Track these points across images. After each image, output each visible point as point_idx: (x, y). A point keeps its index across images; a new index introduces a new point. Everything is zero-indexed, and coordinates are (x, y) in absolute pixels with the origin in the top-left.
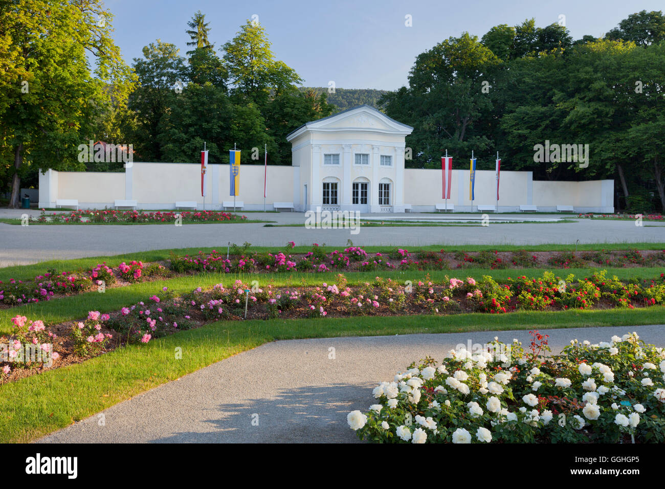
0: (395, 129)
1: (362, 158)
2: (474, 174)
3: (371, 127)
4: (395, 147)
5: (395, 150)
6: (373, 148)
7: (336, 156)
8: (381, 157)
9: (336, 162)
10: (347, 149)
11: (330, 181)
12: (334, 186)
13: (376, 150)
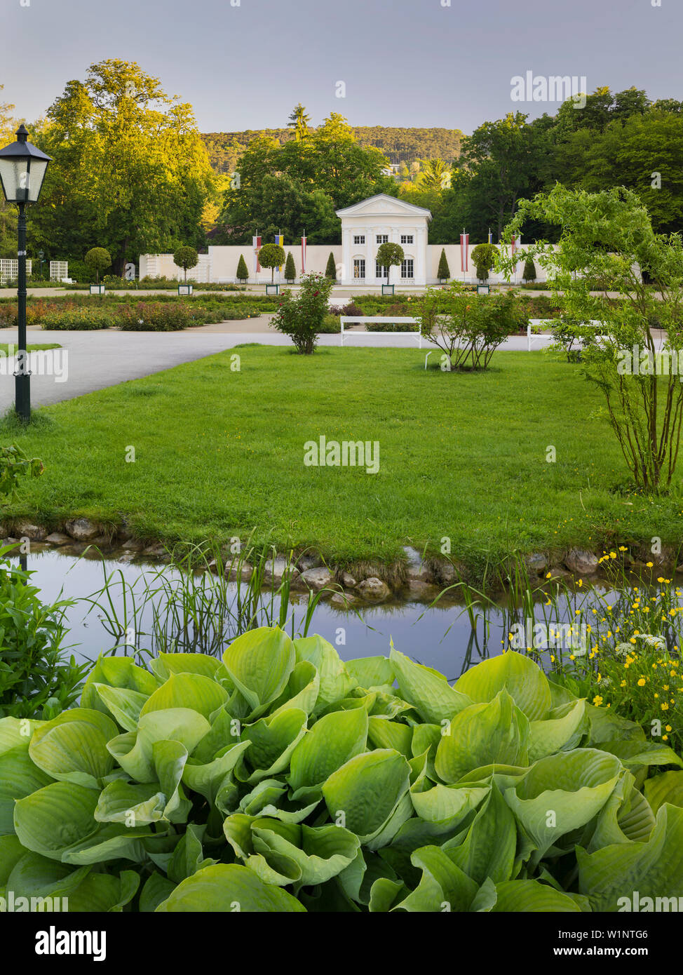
0: (413, 212)
1: (383, 239)
4: (415, 227)
5: (416, 231)
6: (393, 230)
7: (363, 238)
8: (402, 237)
9: (363, 242)
10: (370, 232)
11: (360, 258)
12: (363, 262)
13: (395, 231)
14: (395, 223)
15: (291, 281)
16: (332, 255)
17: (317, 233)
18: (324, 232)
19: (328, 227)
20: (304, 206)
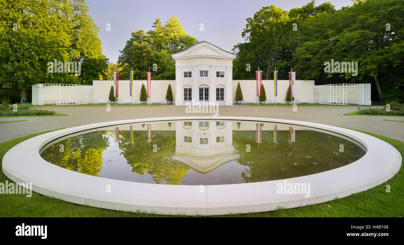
0: (225, 55)
1: (204, 73)
2: (277, 82)
3: (209, 54)
4: (226, 67)
5: (227, 69)
6: (211, 67)
7: (190, 73)
8: (217, 73)
9: (190, 76)
10: (195, 68)
11: (188, 87)
12: (190, 90)
13: (213, 68)
14: (213, 62)
15: (144, 102)
16: (170, 86)
17: (162, 75)
18: (166, 74)
19: (169, 71)
20: (155, 59)
